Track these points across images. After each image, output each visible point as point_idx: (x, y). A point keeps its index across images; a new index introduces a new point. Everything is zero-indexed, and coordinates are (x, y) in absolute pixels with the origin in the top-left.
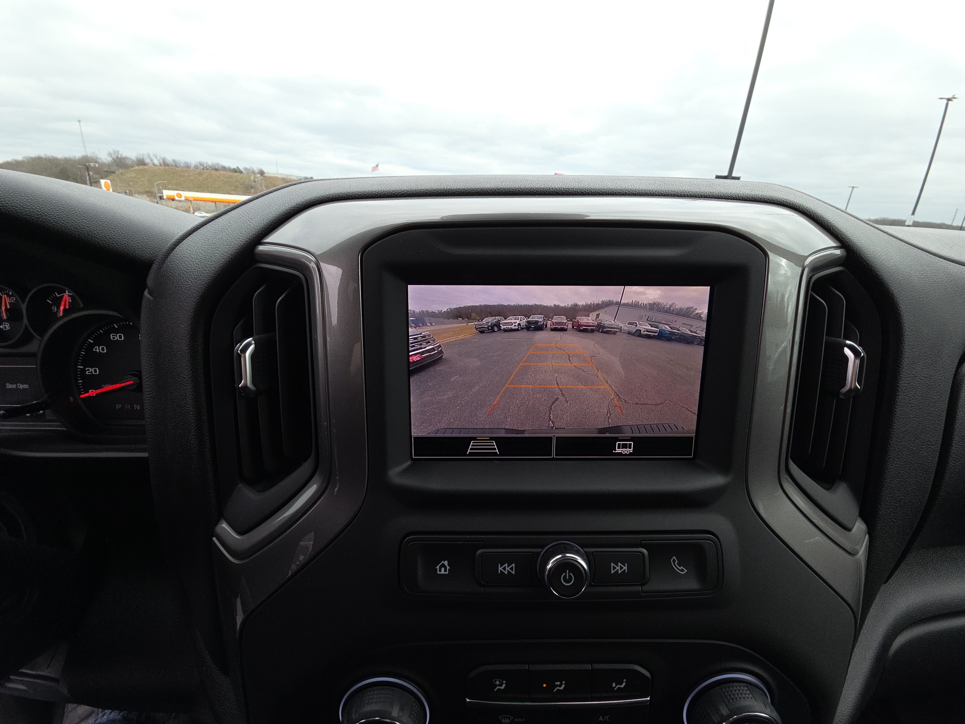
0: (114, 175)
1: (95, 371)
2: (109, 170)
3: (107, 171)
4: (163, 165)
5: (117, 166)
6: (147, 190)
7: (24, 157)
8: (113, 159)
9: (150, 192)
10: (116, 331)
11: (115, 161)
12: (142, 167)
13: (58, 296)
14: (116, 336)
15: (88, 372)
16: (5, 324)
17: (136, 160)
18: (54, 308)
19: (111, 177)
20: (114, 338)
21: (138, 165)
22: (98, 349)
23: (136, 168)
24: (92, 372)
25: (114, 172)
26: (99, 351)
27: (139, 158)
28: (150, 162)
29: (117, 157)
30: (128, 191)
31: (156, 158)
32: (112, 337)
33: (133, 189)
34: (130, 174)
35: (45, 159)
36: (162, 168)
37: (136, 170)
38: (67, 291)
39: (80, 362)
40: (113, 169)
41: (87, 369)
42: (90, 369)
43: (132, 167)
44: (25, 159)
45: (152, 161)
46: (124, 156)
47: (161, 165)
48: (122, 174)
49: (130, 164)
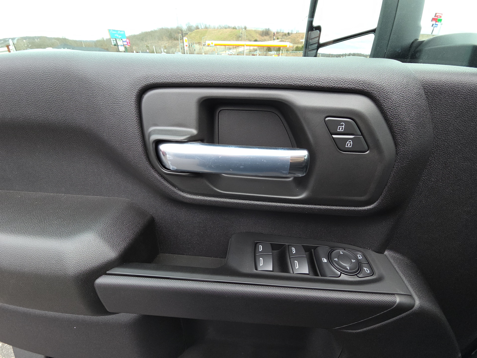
0: (187, 35)
3: (185, 34)
4: (205, 28)
5: (189, 30)
6: (199, 42)
8: (187, 27)
12: (197, 30)
17: (195, 27)
19: (186, 36)
21: (196, 29)
23: (195, 31)
25: (187, 34)
28: (201, 27)
29: (189, 26)
30: (192, 43)
31: (203, 25)
33: (194, 41)
34: (193, 34)
36: (205, 29)
37: (195, 32)
40: (187, 32)
43: (194, 30)
46: (191, 25)
47: (204, 28)
48: (190, 34)
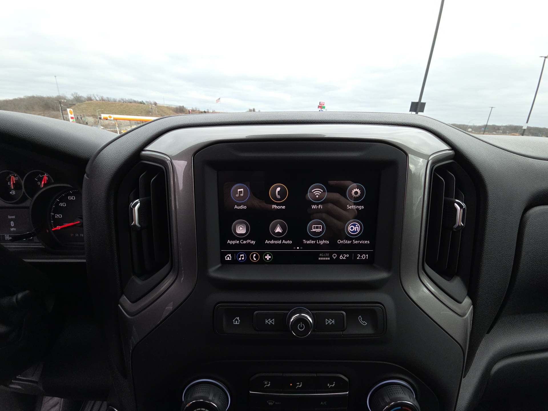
0: (74, 106)
1: (60, 216)
2: (72, 103)
3: (71, 104)
4: (101, 100)
5: (76, 101)
6: (93, 114)
7: (24, 96)
8: (74, 97)
9: (94, 115)
10: (71, 195)
11: (75, 98)
12: (90, 102)
13: (41, 176)
14: (71, 197)
15: (56, 217)
16: (12, 191)
17: (86, 98)
18: (39, 183)
19: (73, 107)
20: (70, 199)
21: (88, 101)
22: (61, 204)
23: (87, 102)
24: (58, 217)
25: (75, 105)
26: (62, 206)
27: (88, 97)
28: (95, 99)
29: (76, 96)
30: (82, 115)
31: (98, 97)
32: (69, 198)
33: (85, 114)
34: (84, 106)
35: (37, 97)
36: (101, 102)
37: (87, 103)
38: (45, 174)
39: (52, 212)
40: (74, 103)
41: (56, 215)
42: (58, 215)
43: (85, 102)
44: (25, 97)
45: (95, 98)
46: (80, 95)
47: (100, 100)
48: (79, 105)
49: (83, 100)
